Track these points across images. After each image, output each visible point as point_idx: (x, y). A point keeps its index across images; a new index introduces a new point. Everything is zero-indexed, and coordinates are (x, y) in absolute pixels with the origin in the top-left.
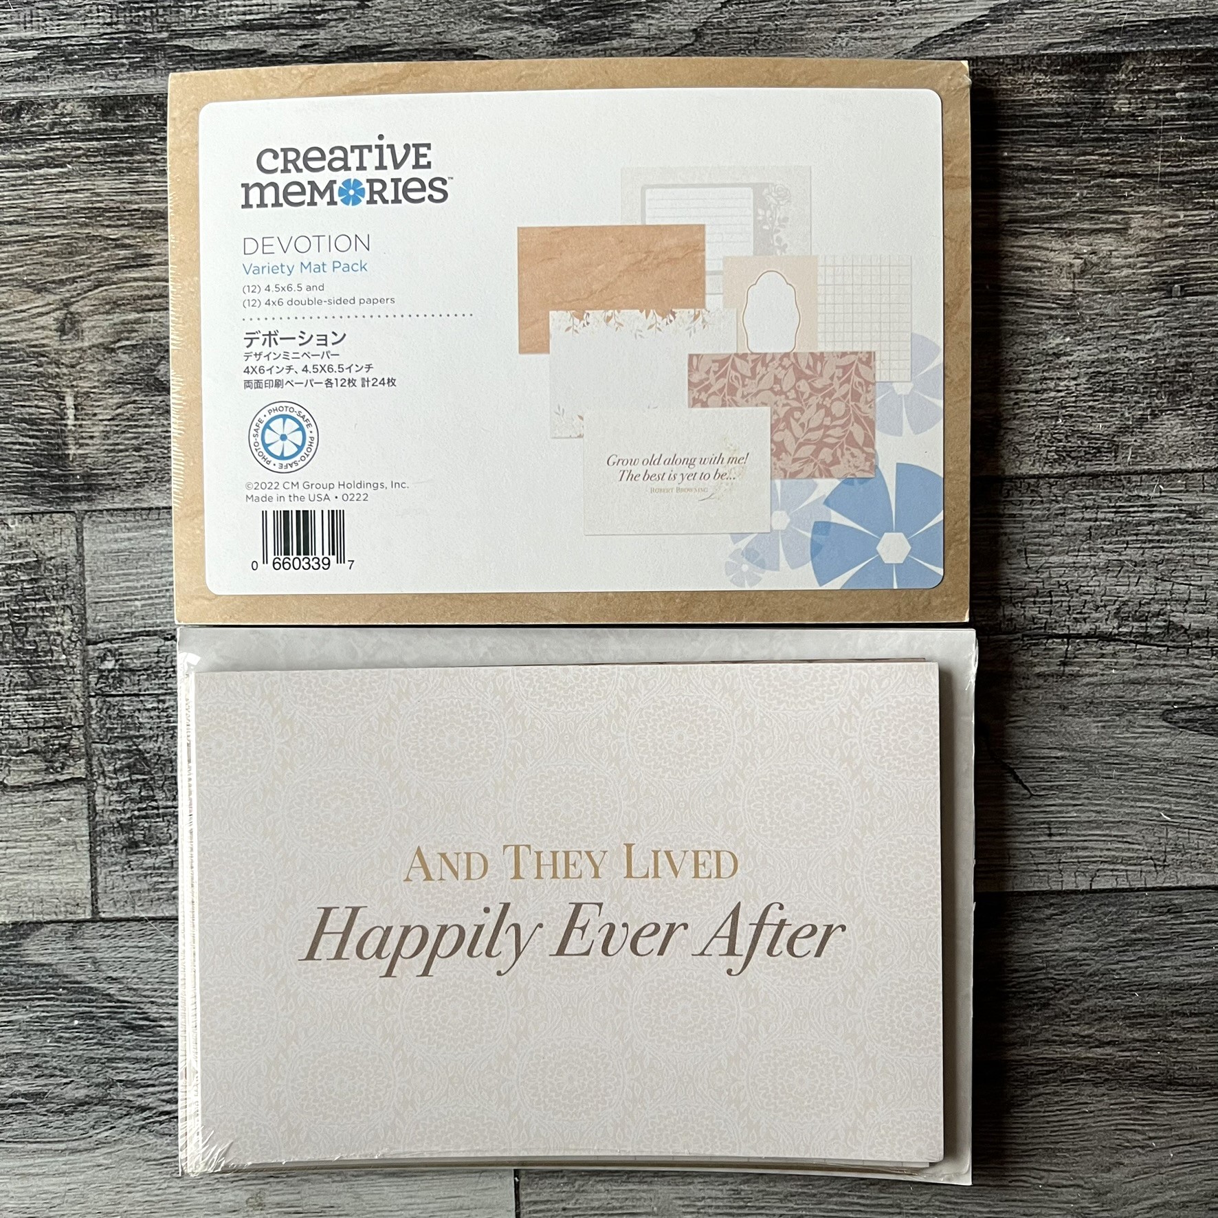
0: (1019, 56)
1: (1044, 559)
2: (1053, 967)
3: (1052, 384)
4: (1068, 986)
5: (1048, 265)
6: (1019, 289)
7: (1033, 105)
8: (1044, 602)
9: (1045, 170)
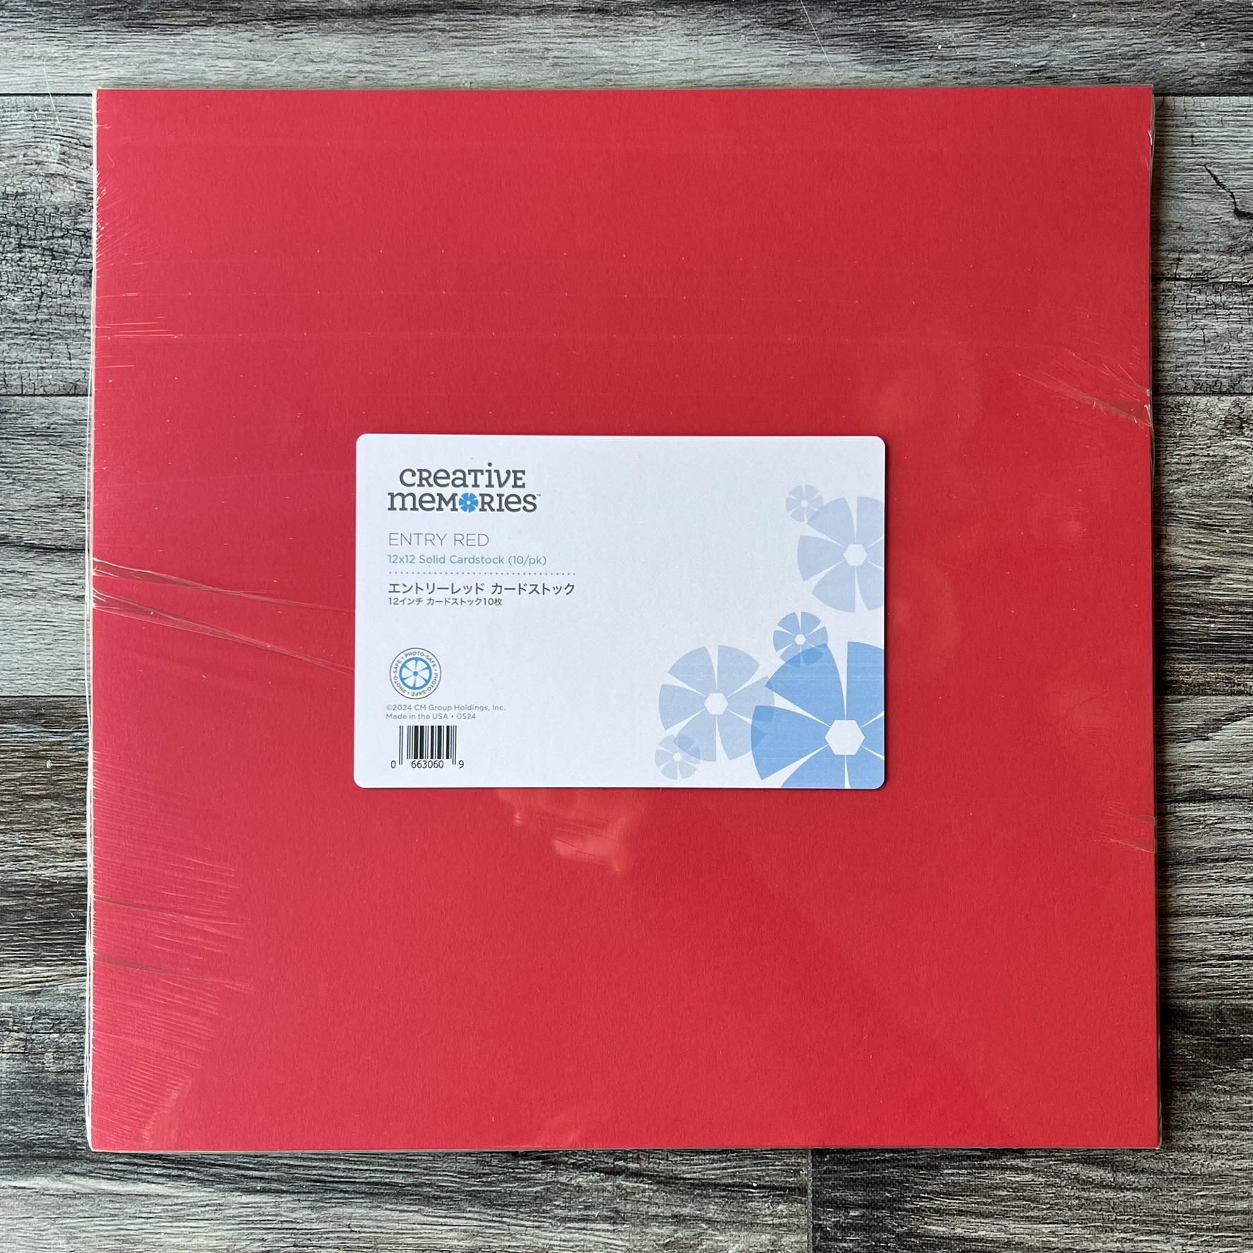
0: (1202, 695)
1: (1192, 335)
2: (1192, 41)
3: (1184, 460)
4: (1182, 27)
5: (1185, 545)
6: (1205, 529)
7: (1192, 659)
8: (1192, 304)
9: (1185, 613)
